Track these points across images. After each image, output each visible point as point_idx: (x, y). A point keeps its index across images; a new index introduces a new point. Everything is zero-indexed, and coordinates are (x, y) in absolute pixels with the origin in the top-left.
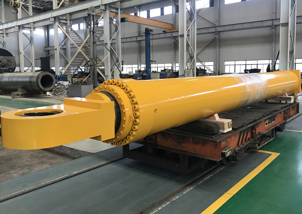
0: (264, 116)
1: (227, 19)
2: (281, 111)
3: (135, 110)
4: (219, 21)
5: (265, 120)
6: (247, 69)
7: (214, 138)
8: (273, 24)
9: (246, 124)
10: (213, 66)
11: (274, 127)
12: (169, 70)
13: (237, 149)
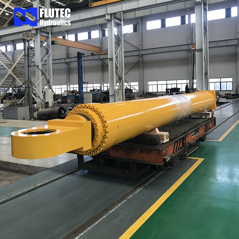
0: (191, 129)
1: (149, 44)
2: (202, 124)
3: (104, 127)
4: (142, 45)
5: (192, 132)
6: (168, 88)
7: (157, 147)
8: (189, 48)
9: (179, 136)
10: (138, 86)
11: (198, 138)
12: (98, 90)
13: (174, 155)
